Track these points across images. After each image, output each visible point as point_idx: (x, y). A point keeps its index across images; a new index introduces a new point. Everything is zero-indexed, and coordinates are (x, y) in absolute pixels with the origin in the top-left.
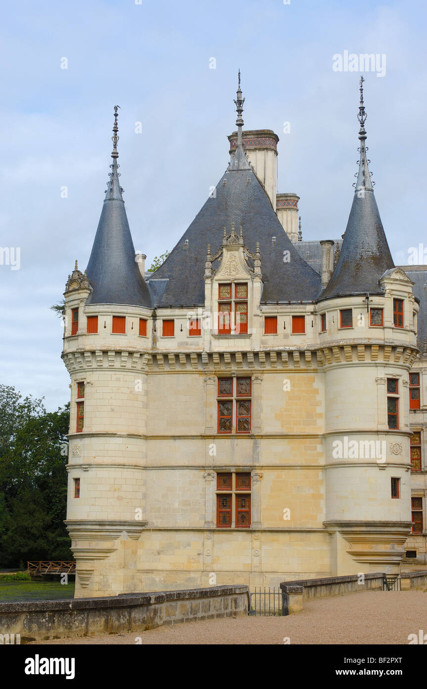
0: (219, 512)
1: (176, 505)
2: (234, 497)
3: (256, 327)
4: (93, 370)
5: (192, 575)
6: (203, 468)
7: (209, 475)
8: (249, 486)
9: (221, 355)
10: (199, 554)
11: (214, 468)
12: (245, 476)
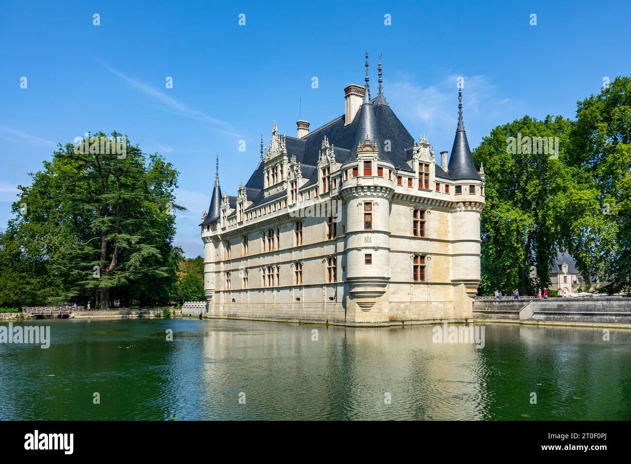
0: (414, 274)
1: (400, 270)
2: (419, 267)
3: (432, 186)
4: (379, 197)
5: (407, 304)
6: (410, 253)
7: (413, 256)
8: (424, 263)
9: (420, 198)
10: (408, 294)
11: (414, 253)
12: (423, 257)
